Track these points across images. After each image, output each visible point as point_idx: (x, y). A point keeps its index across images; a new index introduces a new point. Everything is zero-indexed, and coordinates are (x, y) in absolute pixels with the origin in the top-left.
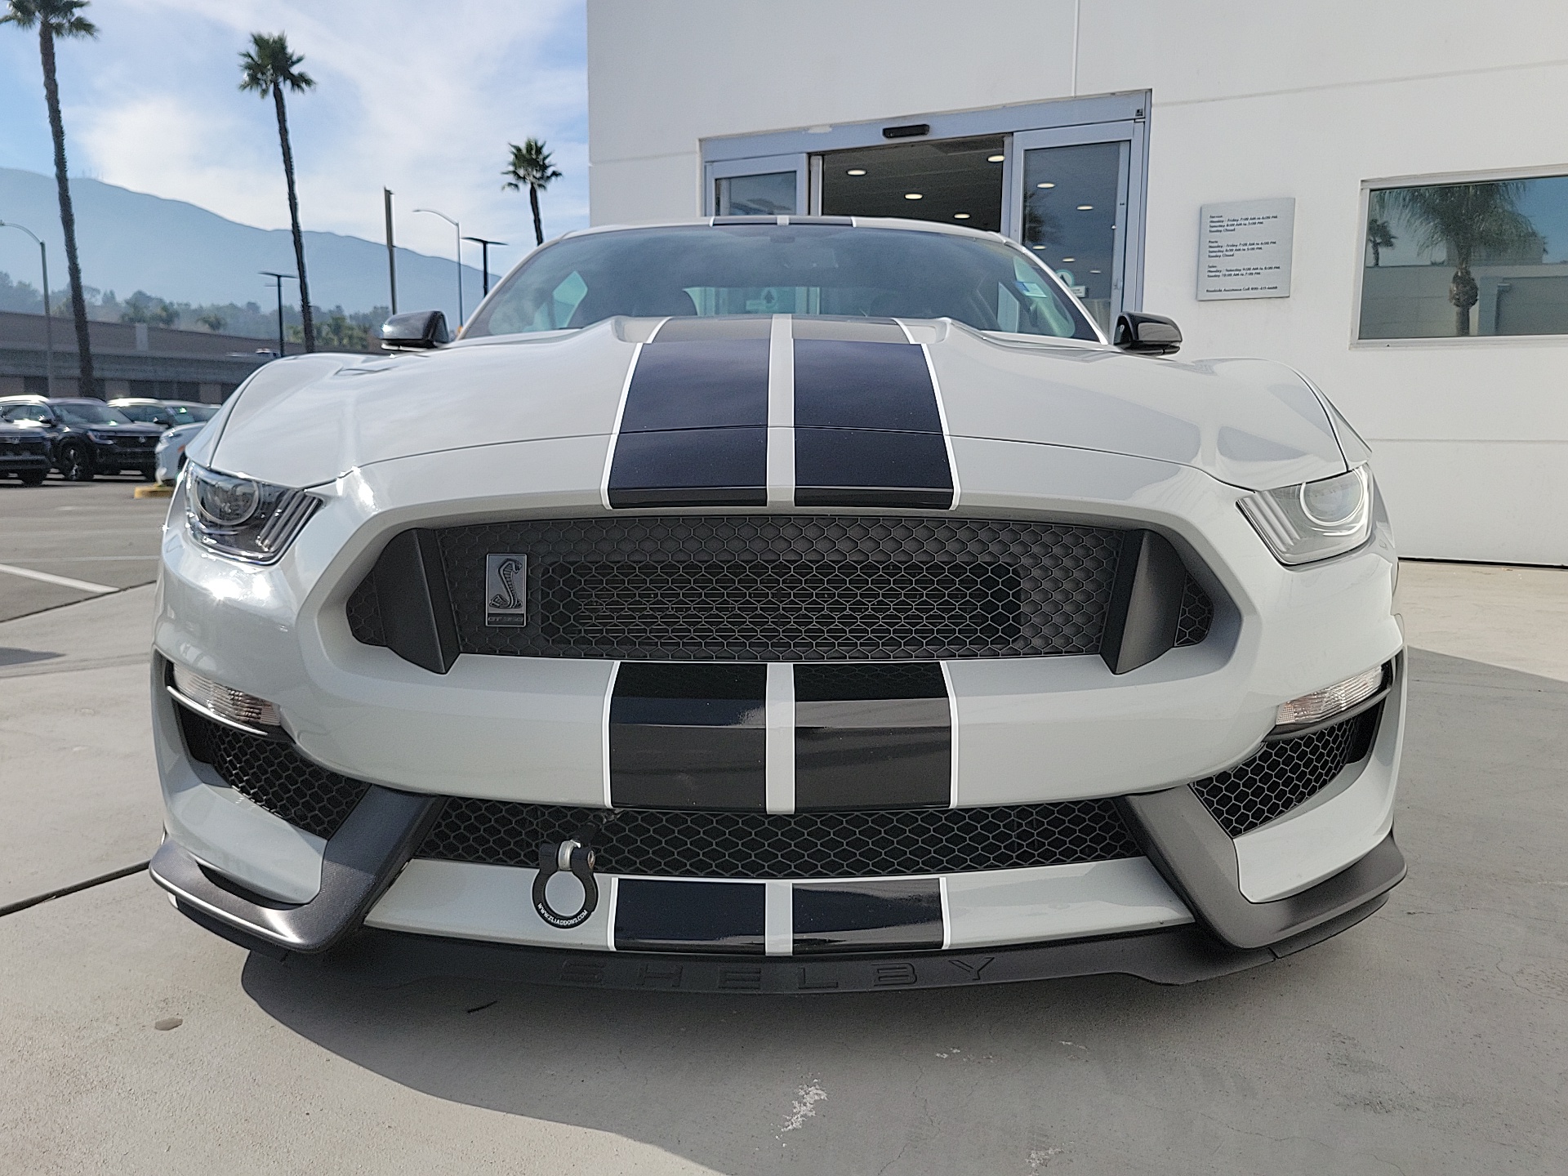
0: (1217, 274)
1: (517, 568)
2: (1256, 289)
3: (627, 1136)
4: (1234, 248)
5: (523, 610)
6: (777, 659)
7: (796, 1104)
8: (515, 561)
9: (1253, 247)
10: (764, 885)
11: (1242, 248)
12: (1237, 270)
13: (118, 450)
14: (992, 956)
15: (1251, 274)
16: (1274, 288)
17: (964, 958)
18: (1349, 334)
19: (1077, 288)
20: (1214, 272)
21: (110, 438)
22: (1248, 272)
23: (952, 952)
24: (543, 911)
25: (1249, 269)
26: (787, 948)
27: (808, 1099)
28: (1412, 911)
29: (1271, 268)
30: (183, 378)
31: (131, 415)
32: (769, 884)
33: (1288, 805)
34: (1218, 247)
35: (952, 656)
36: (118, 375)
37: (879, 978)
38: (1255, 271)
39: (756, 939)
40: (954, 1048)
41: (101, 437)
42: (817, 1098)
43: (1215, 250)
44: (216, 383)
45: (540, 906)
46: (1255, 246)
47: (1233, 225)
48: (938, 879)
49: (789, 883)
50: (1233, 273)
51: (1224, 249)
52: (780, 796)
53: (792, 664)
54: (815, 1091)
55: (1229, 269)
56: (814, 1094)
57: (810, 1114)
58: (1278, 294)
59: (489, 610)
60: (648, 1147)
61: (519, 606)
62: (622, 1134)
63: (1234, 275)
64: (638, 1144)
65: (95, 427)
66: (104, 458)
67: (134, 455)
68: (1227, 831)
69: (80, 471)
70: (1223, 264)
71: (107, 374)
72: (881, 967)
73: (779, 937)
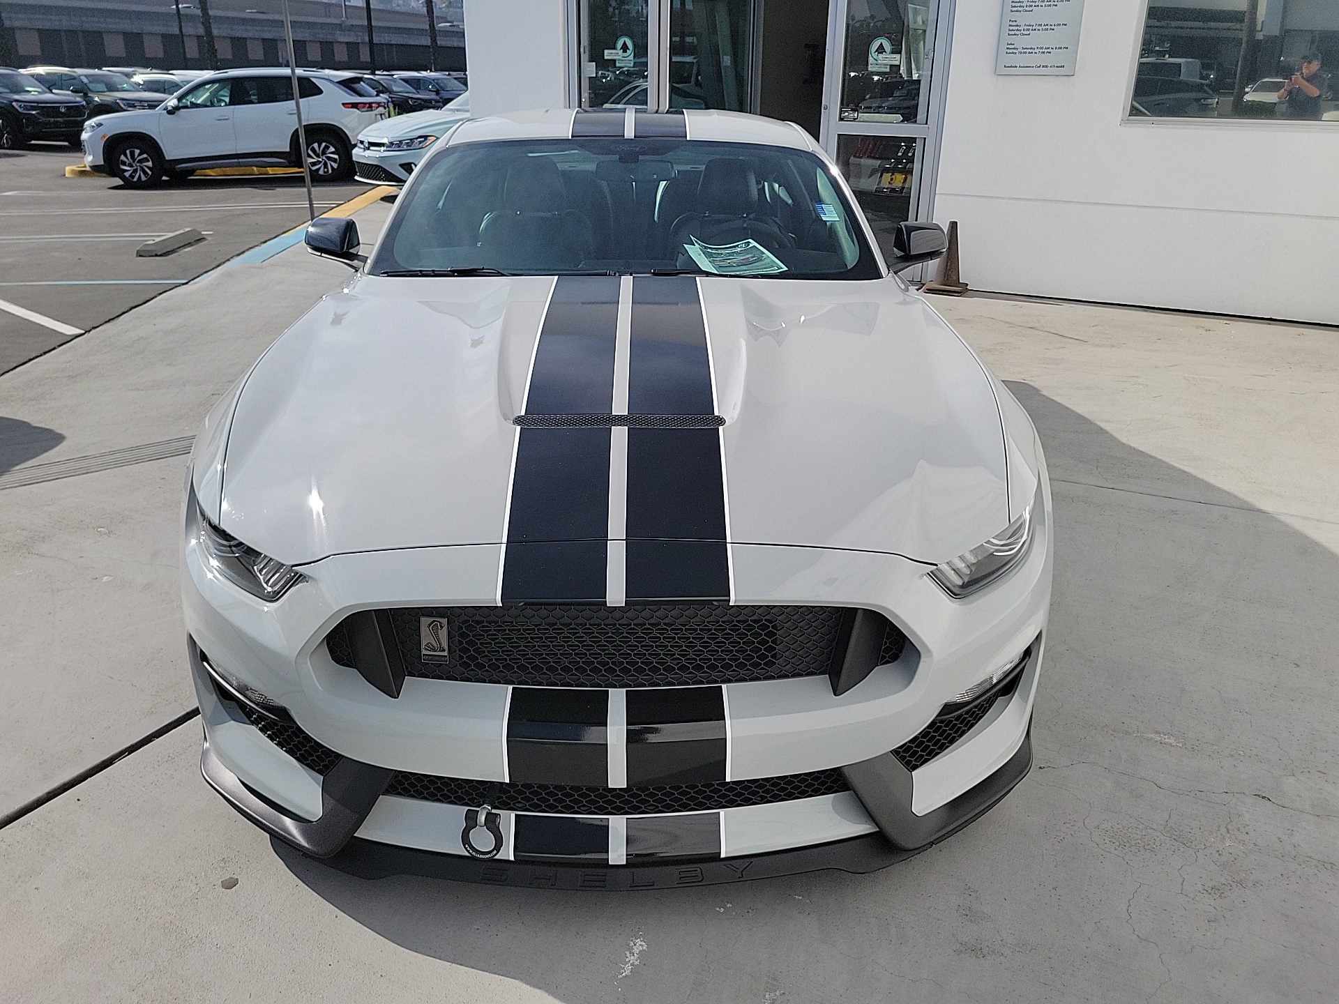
0: (1015, 51)
1: (442, 627)
2: (1046, 67)
3: (525, 983)
4: (1031, 28)
5: (445, 654)
6: (615, 687)
7: (628, 953)
8: (440, 623)
9: (1048, 28)
10: (608, 819)
11: (1037, 27)
12: (1031, 48)
13: (42, 119)
14: (752, 860)
15: (1044, 52)
16: (1061, 67)
17: (732, 862)
18: (1121, 112)
19: (894, 56)
20: (1011, 50)
21: (33, 108)
22: (1041, 50)
23: (726, 859)
24: (468, 849)
25: (1042, 48)
26: (623, 861)
27: (636, 950)
28: (1042, 766)
29: (1060, 48)
30: (87, 27)
31: (49, 83)
32: (612, 818)
33: (952, 741)
34: (1017, 26)
35: (729, 681)
36: (27, 24)
37: (680, 878)
38: (1046, 51)
39: (602, 856)
40: (728, 902)
41: (25, 108)
42: (641, 948)
43: (1014, 29)
44: (117, 33)
45: (467, 846)
46: (1049, 27)
47: (1031, 6)
48: (719, 813)
49: (623, 818)
50: (1028, 51)
51: (1021, 28)
52: (617, 777)
53: (625, 690)
54: (640, 943)
55: (1024, 47)
56: (640, 945)
57: (637, 963)
58: (1065, 71)
59: (424, 652)
60: (539, 991)
61: (444, 650)
62: (522, 980)
63: (1029, 53)
64: (532, 988)
65: (17, 97)
66: (31, 128)
67: (56, 124)
68: (909, 768)
69: (10, 139)
70: (1020, 42)
71: (17, 24)
72: (683, 870)
73: (617, 854)
